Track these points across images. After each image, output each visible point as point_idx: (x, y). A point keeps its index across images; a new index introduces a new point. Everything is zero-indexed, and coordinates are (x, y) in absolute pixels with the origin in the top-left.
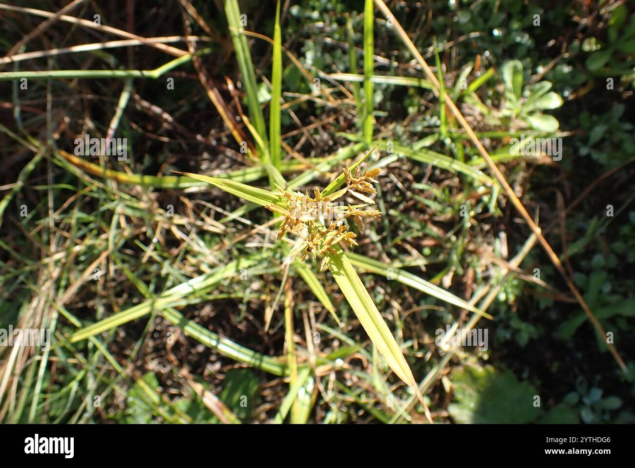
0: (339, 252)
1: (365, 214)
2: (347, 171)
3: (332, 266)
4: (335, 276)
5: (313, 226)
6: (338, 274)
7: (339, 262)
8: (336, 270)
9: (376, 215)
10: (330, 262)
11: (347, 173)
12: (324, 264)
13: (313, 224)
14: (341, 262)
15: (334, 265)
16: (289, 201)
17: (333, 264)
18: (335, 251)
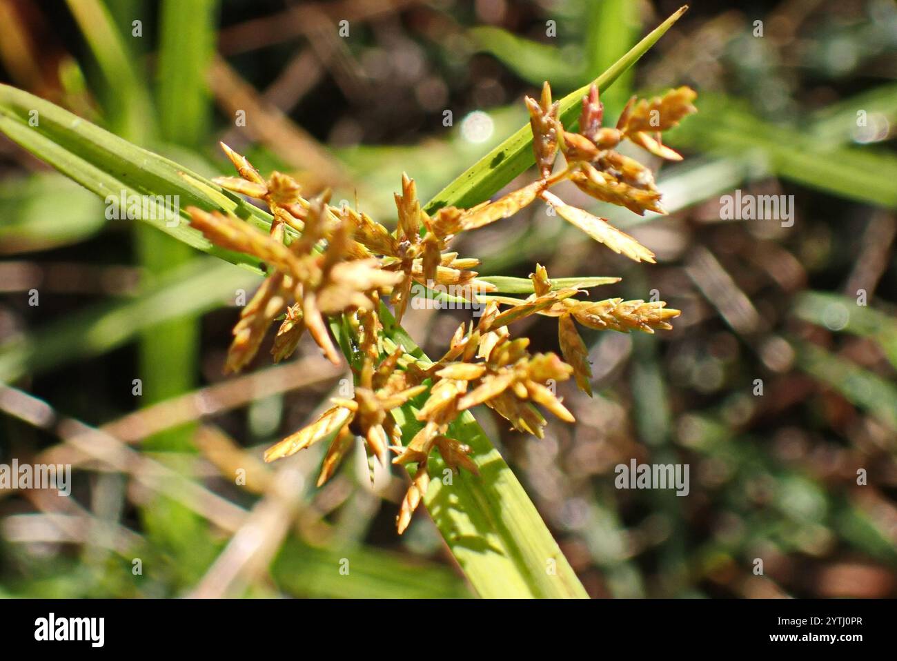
0: (481, 461)
1: (605, 314)
2: (545, 111)
3: (453, 514)
4: (459, 552)
5: (373, 349)
6: (479, 546)
7: (481, 500)
8: (466, 527)
9: (653, 323)
10: (441, 499)
11: (545, 120)
12: (414, 504)
13: (375, 342)
14: (494, 501)
15: (460, 511)
16: (279, 227)
17: (455, 507)
18: (467, 453)
